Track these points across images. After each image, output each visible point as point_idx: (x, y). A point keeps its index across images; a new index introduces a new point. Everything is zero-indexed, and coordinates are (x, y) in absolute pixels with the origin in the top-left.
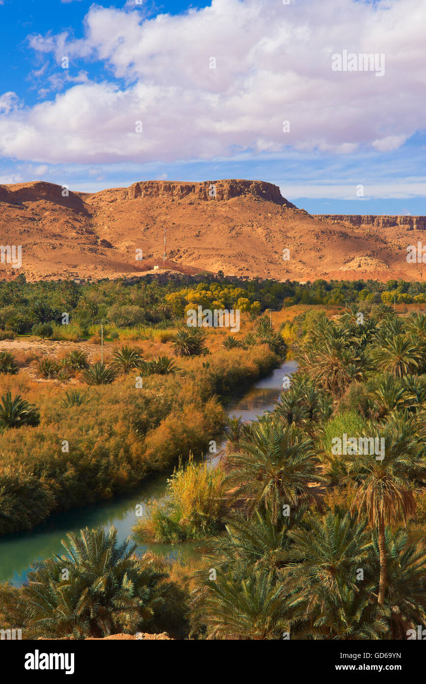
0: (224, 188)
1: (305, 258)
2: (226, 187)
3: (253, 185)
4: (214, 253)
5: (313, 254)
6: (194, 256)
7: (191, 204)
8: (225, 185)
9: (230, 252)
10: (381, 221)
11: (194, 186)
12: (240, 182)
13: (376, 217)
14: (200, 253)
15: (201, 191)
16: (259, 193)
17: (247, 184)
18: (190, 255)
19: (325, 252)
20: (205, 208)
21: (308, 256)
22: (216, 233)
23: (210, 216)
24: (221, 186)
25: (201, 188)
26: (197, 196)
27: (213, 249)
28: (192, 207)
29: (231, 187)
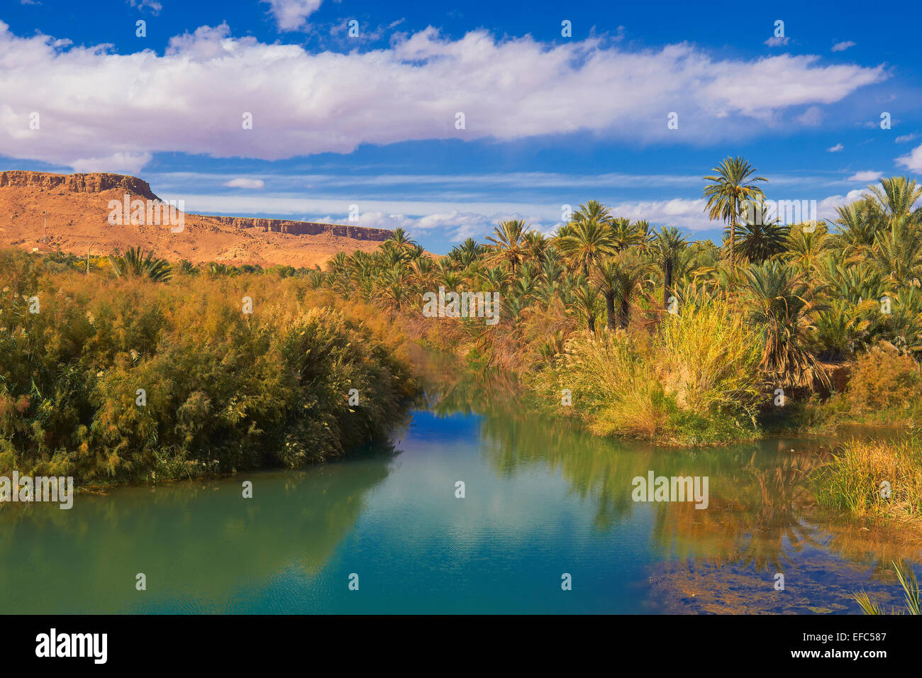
0: (96, 181)
1: (179, 249)
2: (98, 180)
3: (125, 179)
4: (89, 241)
5: (187, 245)
6: (68, 243)
7: (61, 194)
8: (97, 178)
9: (104, 241)
10: (239, 223)
11: (64, 178)
12: (111, 176)
13: (234, 219)
14: (74, 241)
15: (71, 182)
16: (130, 187)
17: (118, 178)
18: (64, 242)
19: (198, 244)
20: (77, 199)
21: (181, 247)
22: (89, 223)
23: (82, 207)
24: (93, 178)
25: (72, 180)
26: (67, 187)
27: (88, 237)
28: (62, 197)
29: (103, 180)
